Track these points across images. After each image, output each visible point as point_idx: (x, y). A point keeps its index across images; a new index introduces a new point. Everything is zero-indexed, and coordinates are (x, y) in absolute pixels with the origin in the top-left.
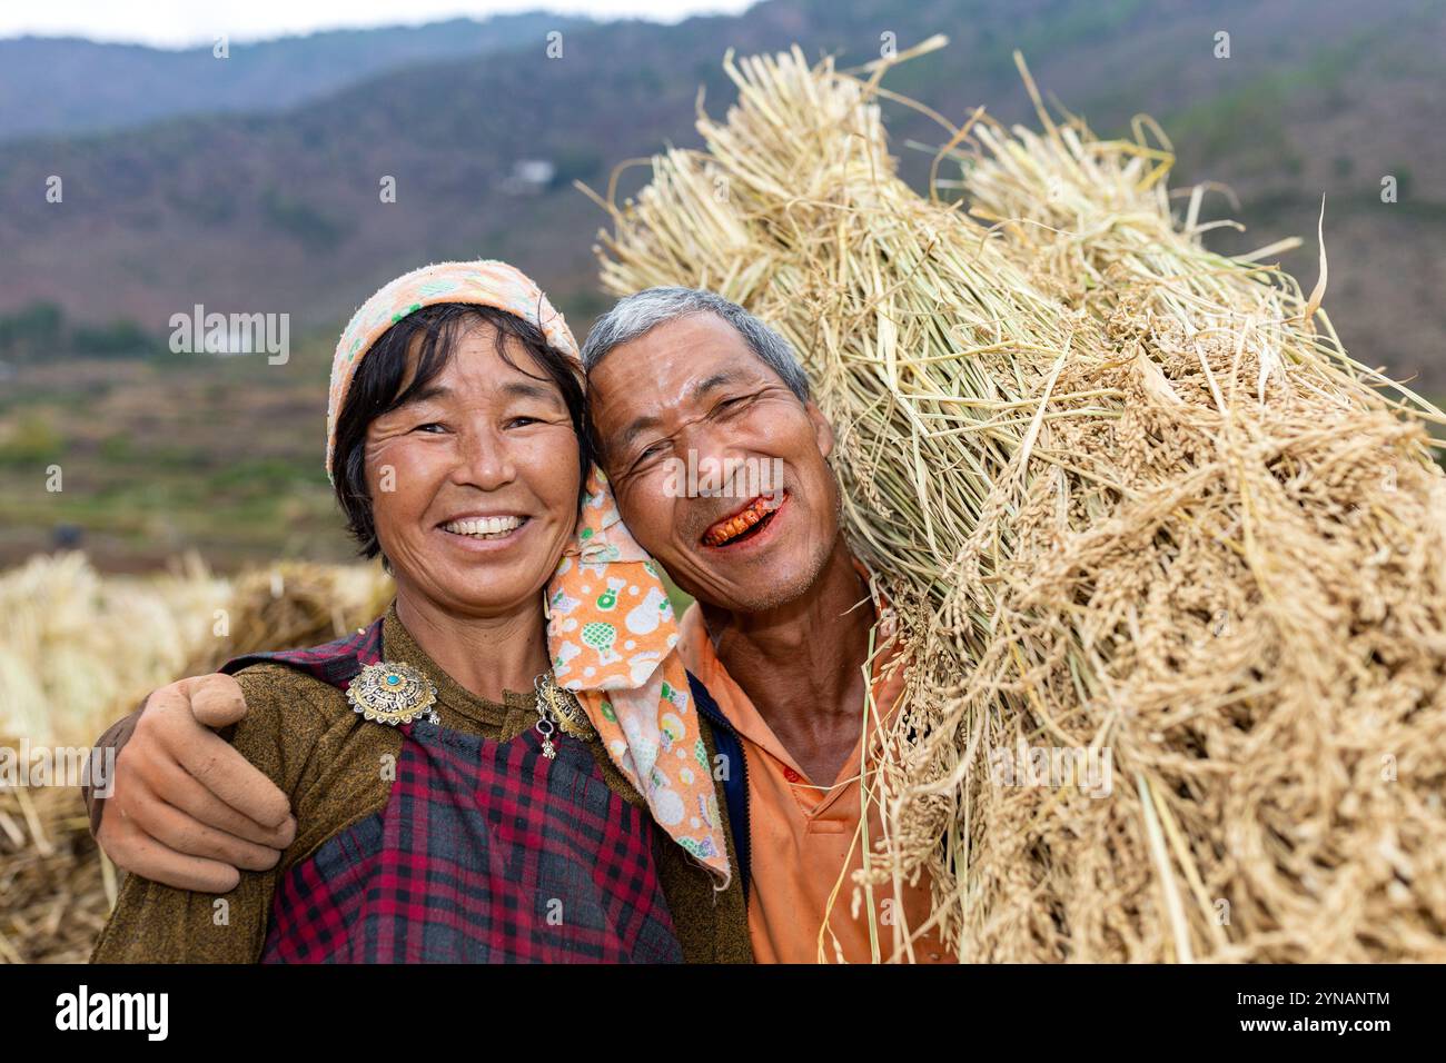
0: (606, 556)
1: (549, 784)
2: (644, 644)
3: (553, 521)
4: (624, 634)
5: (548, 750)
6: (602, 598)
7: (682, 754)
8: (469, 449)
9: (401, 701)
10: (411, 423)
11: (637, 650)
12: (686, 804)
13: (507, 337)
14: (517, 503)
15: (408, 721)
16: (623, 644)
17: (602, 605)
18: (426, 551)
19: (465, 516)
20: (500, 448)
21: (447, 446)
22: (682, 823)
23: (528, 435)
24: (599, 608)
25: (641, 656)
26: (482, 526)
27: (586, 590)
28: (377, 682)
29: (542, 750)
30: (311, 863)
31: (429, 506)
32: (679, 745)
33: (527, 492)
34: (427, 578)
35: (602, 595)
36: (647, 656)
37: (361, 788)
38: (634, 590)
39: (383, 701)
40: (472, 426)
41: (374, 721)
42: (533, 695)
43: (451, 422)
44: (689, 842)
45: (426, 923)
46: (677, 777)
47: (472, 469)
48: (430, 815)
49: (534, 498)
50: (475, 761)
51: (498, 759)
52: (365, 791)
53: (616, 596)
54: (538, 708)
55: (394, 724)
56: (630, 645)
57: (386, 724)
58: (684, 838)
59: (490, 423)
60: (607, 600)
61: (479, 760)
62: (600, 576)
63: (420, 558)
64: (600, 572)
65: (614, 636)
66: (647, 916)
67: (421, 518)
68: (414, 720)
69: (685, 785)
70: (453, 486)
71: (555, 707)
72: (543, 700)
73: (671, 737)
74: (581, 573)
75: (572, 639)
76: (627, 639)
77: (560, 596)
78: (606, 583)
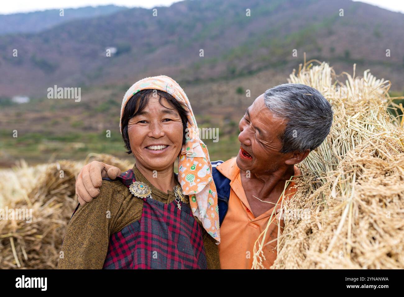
0: (193, 156)
2: (202, 180)
3: (175, 147)
4: (197, 177)
5: (179, 206)
6: (192, 167)
7: (212, 209)
8: (152, 128)
9: (144, 192)
10: (138, 121)
11: (200, 182)
12: (212, 223)
13: (162, 98)
14: (164, 142)
15: (145, 197)
16: (196, 180)
17: (192, 169)
18: (142, 154)
19: (152, 145)
20: (160, 127)
21: (147, 126)
22: (210, 228)
23: (168, 124)
24: (191, 170)
25: (201, 183)
26: (155, 148)
27: (188, 165)
28: (137, 186)
29: (177, 206)
30: (120, 232)
31: (142, 143)
32: (212, 206)
33: (168, 139)
34: (143, 161)
36: (203, 183)
37: (134, 214)
38: (200, 165)
39: (139, 192)
40: (153, 121)
41: (137, 197)
42: (174, 192)
43: (148, 121)
44: (211, 233)
46: (210, 216)
47: (153, 133)
48: (152, 223)
49: (169, 141)
50: (162, 209)
52: (135, 215)
53: (196, 166)
54: (175, 195)
55: (142, 198)
56: (199, 180)
57: (140, 198)
58: (210, 232)
59: (158, 121)
60: (193, 168)
61: (164, 209)
63: (141, 156)
64: (192, 160)
65: (194, 178)
66: (201, 252)
67: (141, 145)
68: (147, 197)
69: (212, 218)
70: (148, 137)
71: (179, 195)
72: (176, 193)
73: (210, 204)
74: (187, 160)
75: (184, 179)
76: (198, 179)
77: (182, 167)
78: (193, 163)
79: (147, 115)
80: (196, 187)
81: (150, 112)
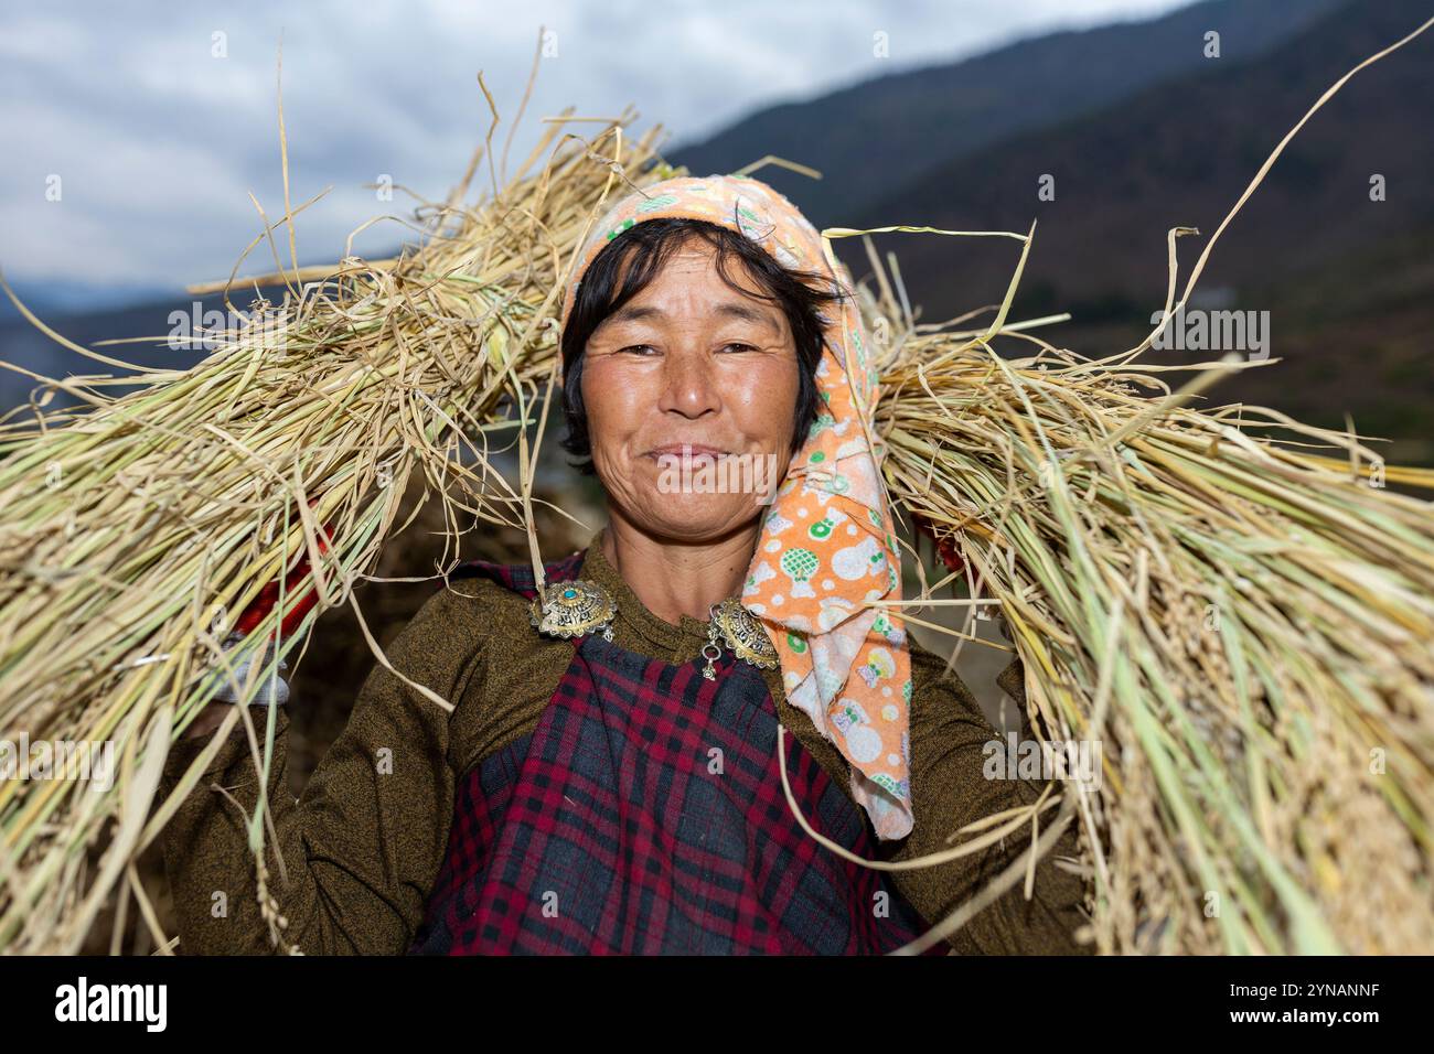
1: (712, 710)
4: (827, 571)
6: (816, 525)
7: (887, 691)
10: (619, 343)
11: (833, 593)
12: (885, 741)
17: (814, 532)
22: (878, 761)
24: (810, 535)
25: (835, 601)
27: (804, 512)
35: (817, 523)
36: (841, 604)
38: (852, 530)
44: (885, 779)
45: (552, 836)
46: (877, 714)
48: (581, 731)
50: (636, 679)
51: (661, 679)
53: (832, 528)
56: (828, 585)
58: (879, 775)
60: (821, 529)
61: (642, 679)
62: (822, 502)
64: (823, 500)
65: (815, 570)
69: (886, 722)
73: (878, 673)
74: (804, 495)
75: (773, 560)
76: (828, 578)
77: (775, 515)
78: (825, 512)
79: (659, 319)
80: (810, 608)
81: (672, 312)
